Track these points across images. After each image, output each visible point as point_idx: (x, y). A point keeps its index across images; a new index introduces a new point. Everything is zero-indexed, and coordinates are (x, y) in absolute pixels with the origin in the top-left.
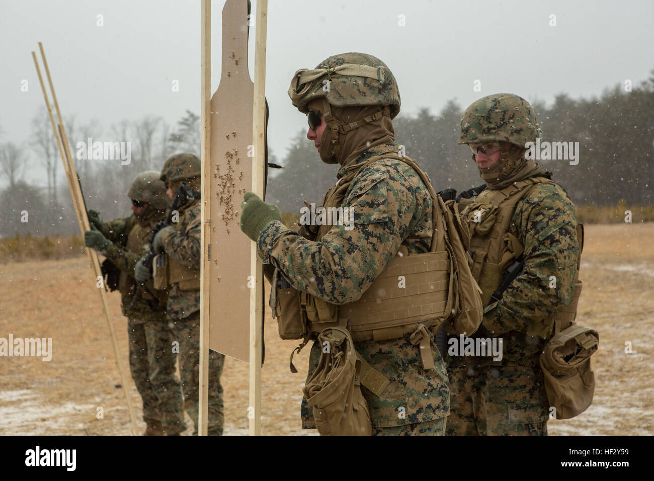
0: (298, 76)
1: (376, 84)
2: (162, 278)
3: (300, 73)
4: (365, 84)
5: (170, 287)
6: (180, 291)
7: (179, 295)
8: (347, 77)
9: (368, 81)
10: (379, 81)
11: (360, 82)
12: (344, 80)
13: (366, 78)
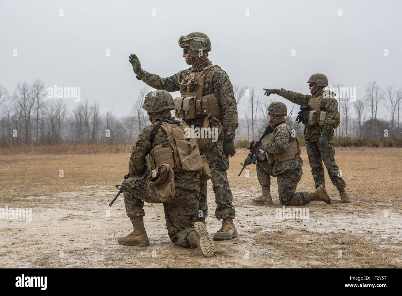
0: (181, 39)
1: (205, 44)
2: (271, 158)
3: (182, 38)
4: (201, 44)
5: (274, 161)
6: (279, 162)
7: (279, 164)
8: (196, 41)
9: (202, 43)
10: (205, 43)
11: (200, 43)
12: (195, 42)
13: (202, 42)
